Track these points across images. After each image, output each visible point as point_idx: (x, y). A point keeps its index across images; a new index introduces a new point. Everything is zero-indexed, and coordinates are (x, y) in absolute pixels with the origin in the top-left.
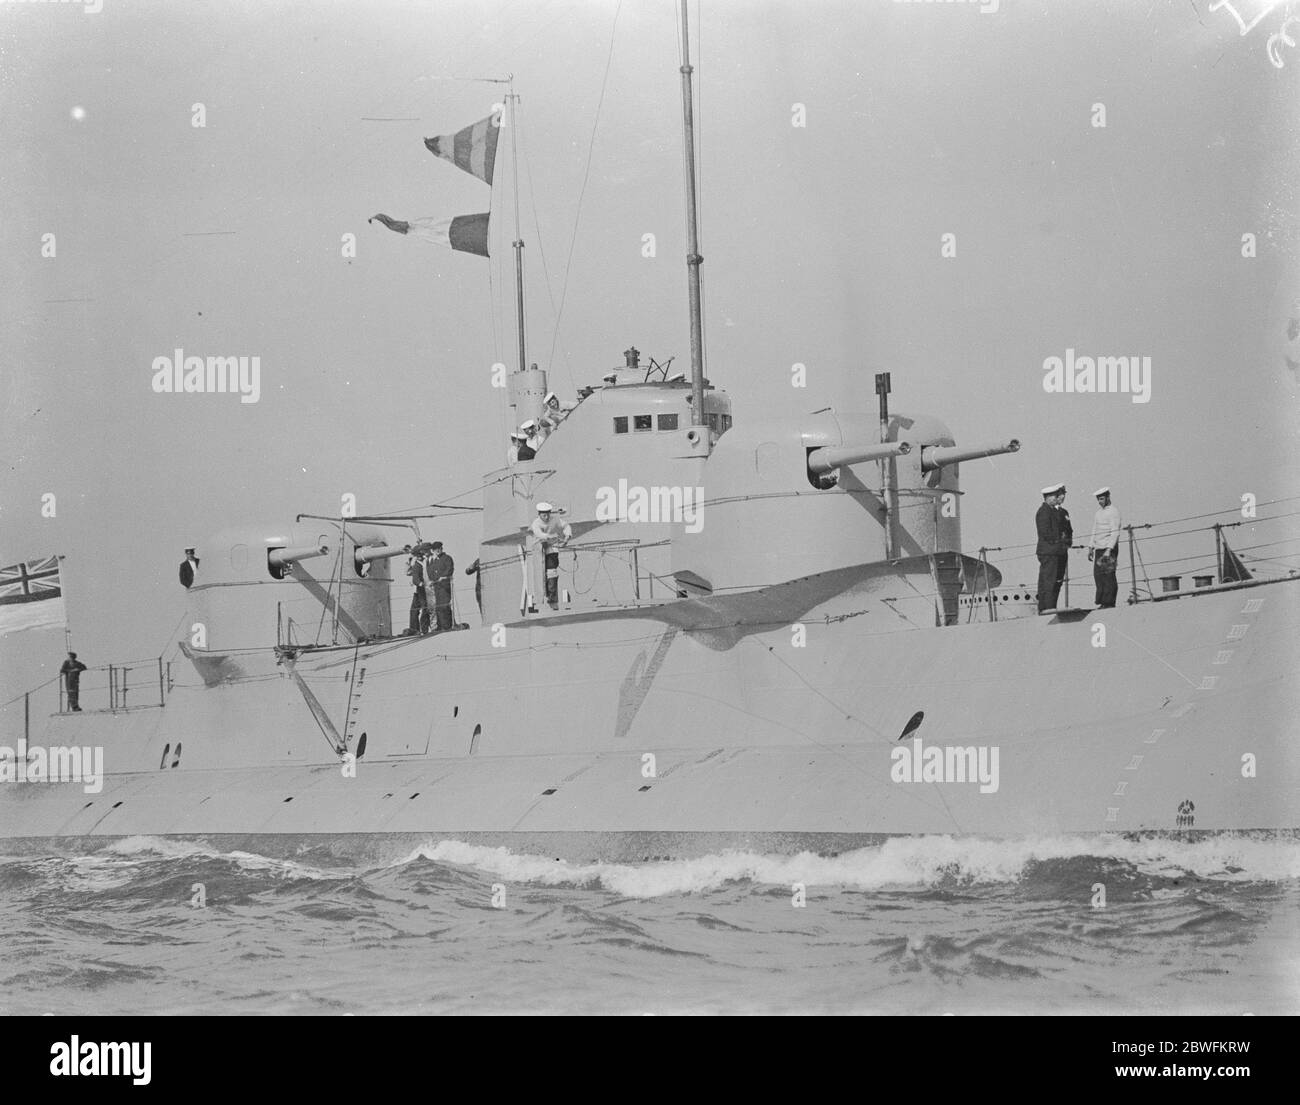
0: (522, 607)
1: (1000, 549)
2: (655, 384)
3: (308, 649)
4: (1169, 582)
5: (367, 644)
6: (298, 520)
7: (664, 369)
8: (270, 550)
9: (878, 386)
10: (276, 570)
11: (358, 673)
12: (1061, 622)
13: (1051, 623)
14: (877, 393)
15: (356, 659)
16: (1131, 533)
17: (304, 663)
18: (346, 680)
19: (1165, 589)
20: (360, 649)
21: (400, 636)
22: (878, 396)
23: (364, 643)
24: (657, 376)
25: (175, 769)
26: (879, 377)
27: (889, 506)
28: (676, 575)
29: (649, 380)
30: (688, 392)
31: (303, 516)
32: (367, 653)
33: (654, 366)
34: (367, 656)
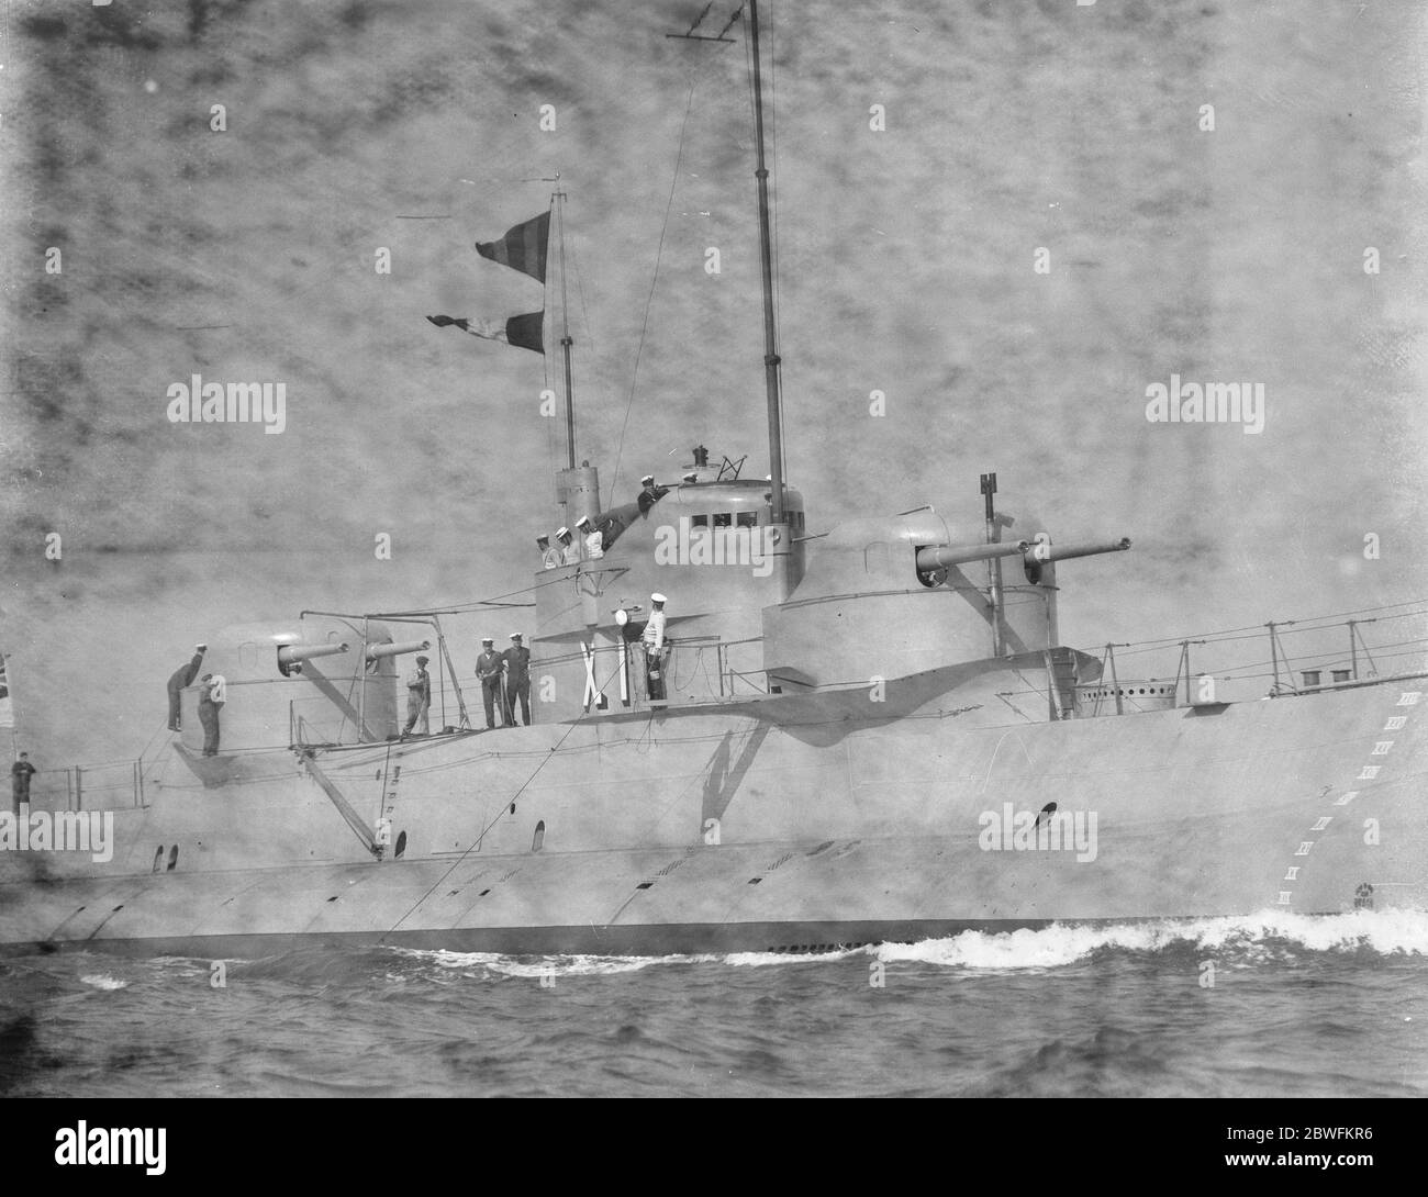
0: (586, 703)
1: (1128, 645)
2: (727, 482)
3: (330, 747)
4: (1310, 675)
5: (402, 742)
6: (302, 617)
7: (737, 467)
8: (280, 647)
9: (983, 486)
10: (284, 667)
11: (391, 771)
12: (1198, 715)
13: (1187, 716)
14: (982, 493)
15: (388, 757)
16: (1272, 629)
17: (326, 763)
18: (378, 778)
19: (1306, 683)
20: (392, 747)
21: (439, 734)
22: (984, 496)
23: (398, 741)
24: (729, 475)
25: (171, 871)
26: (984, 477)
27: (996, 602)
28: (768, 672)
29: (722, 478)
30: (768, 490)
31: (307, 612)
32: (400, 751)
33: (727, 465)
34: (401, 754)
